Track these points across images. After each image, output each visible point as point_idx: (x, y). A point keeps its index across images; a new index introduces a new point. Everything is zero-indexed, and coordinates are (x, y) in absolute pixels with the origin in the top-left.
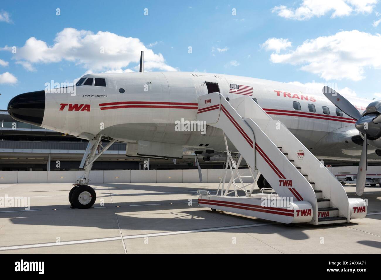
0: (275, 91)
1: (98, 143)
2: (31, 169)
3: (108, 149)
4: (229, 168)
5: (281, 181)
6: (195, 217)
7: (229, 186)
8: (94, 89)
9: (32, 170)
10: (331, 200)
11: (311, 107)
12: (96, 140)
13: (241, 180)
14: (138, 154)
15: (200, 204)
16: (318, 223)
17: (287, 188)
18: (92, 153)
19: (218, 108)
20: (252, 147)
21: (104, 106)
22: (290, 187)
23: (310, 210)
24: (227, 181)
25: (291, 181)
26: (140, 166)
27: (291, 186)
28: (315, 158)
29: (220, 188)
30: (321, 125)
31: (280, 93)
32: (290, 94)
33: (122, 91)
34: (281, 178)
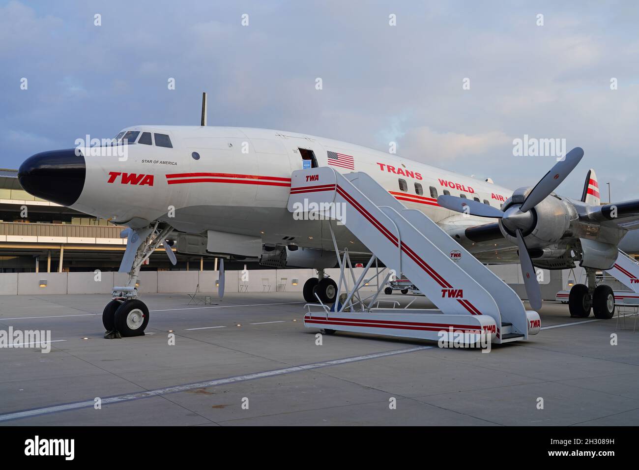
0: (377, 164)
5: (444, 291)
8: (155, 150)
11: (418, 188)
14: (207, 251)
16: (502, 341)
17: (454, 300)
19: (334, 189)
20: (397, 245)
21: (173, 178)
22: (459, 298)
25: (461, 291)
27: (462, 297)
31: (383, 167)
32: (393, 168)
33: (196, 156)
34: (444, 286)
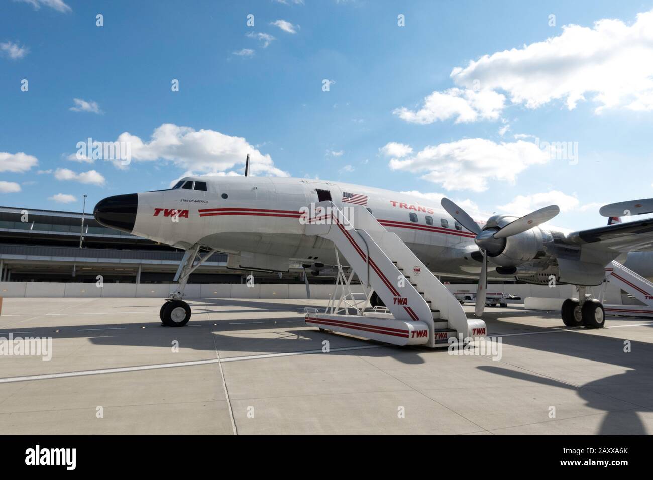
0: (391, 201)
1: (196, 253)
2: (118, 281)
3: (207, 260)
4: (339, 283)
5: (395, 299)
6: (301, 337)
7: (340, 303)
8: (193, 192)
9: (119, 283)
10: (449, 320)
11: (429, 220)
12: (193, 250)
13: (352, 297)
14: (240, 266)
15: (307, 323)
16: (434, 346)
17: (401, 306)
18: (188, 264)
20: (365, 261)
21: (204, 213)
22: (405, 305)
23: (426, 332)
24: (338, 298)
25: (406, 299)
26: (242, 279)
27: (406, 304)
28: (432, 274)
29: (330, 306)
30: (440, 239)
31: (396, 204)
32: (406, 205)
33: (225, 196)
34: (395, 295)
